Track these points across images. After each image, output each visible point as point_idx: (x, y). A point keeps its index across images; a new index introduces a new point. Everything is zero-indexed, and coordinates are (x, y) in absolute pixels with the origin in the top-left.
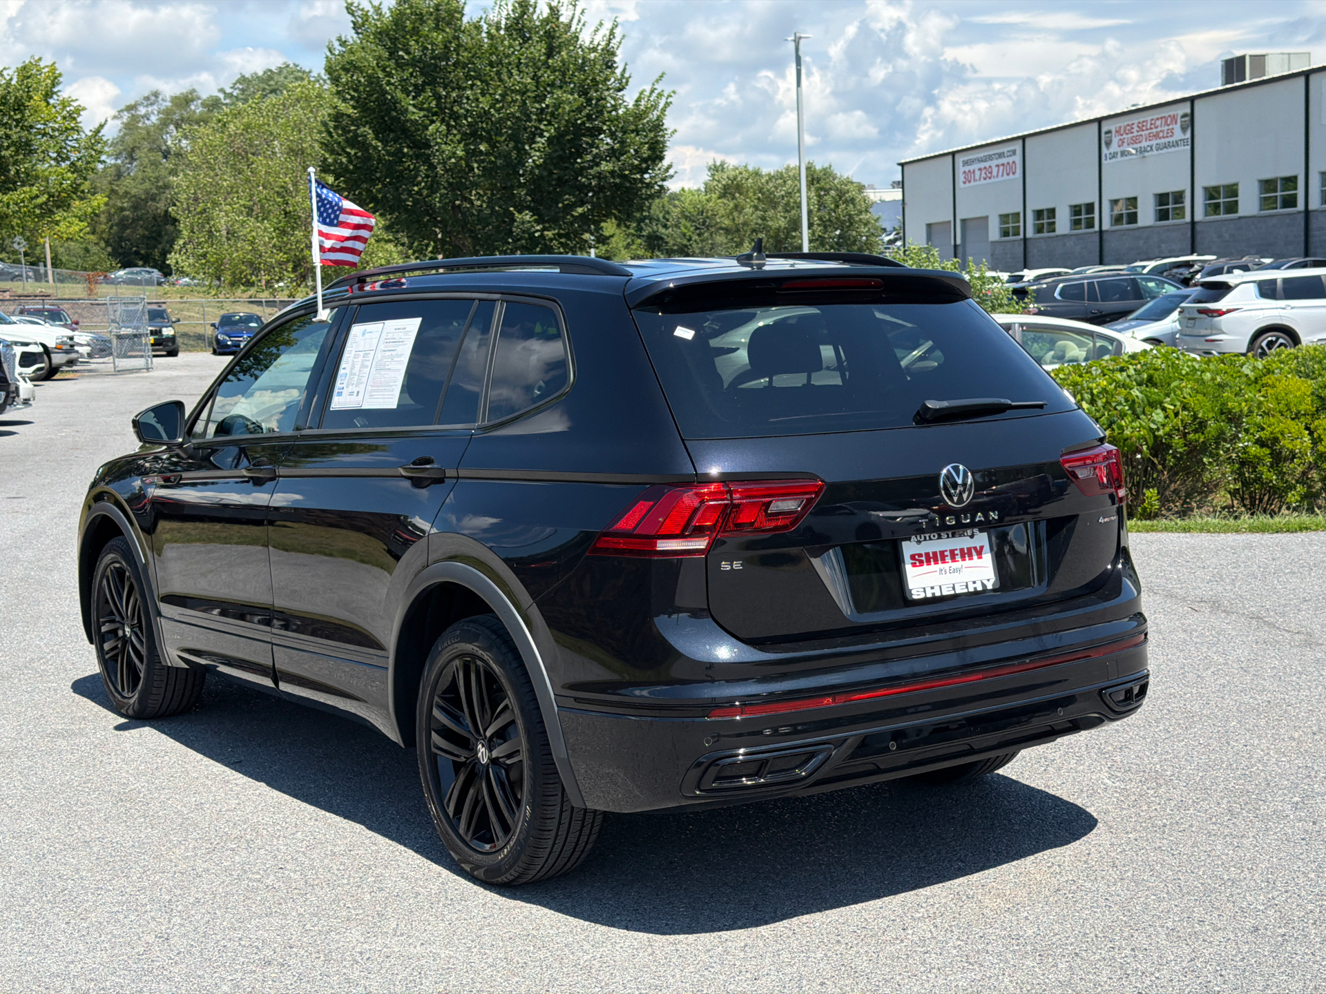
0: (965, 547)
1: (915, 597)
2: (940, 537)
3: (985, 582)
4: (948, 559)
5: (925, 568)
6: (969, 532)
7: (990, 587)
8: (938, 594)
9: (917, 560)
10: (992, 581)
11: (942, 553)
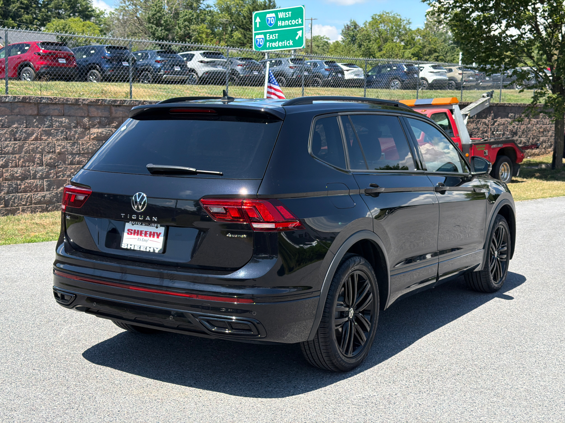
0: (152, 231)
1: (123, 247)
2: (141, 224)
3: (155, 249)
4: (143, 235)
5: (132, 236)
6: (156, 225)
7: (157, 251)
8: (132, 248)
9: (130, 232)
10: (159, 249)
11: (141, 231)
